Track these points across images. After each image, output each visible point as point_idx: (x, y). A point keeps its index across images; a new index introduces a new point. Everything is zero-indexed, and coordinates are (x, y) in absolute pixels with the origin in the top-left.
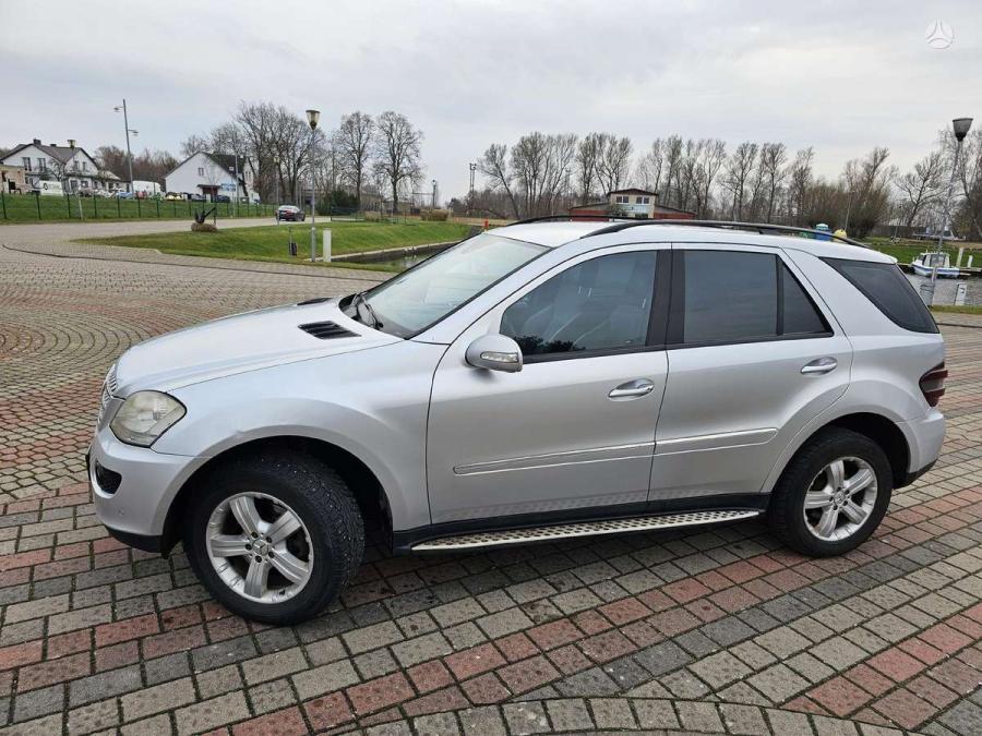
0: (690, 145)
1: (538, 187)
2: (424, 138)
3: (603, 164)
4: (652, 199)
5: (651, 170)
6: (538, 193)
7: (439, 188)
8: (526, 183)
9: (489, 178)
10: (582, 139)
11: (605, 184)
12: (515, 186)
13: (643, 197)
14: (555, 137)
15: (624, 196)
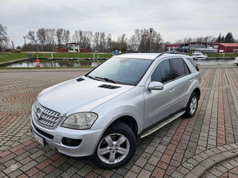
0: (84, 32)
1: (46, 43)
2: (7, 29)
3: (63, 36)
4: (78, 45)
5: (76, 38)
6: (46, 44)
7: (14, 43)
8: (42, 42)
9: (30, 40)
10: (56, 30)
11: (65, 42)
12: (39, 42)
13: (76, 45)
14: (49, 29)
15: (71, 45)
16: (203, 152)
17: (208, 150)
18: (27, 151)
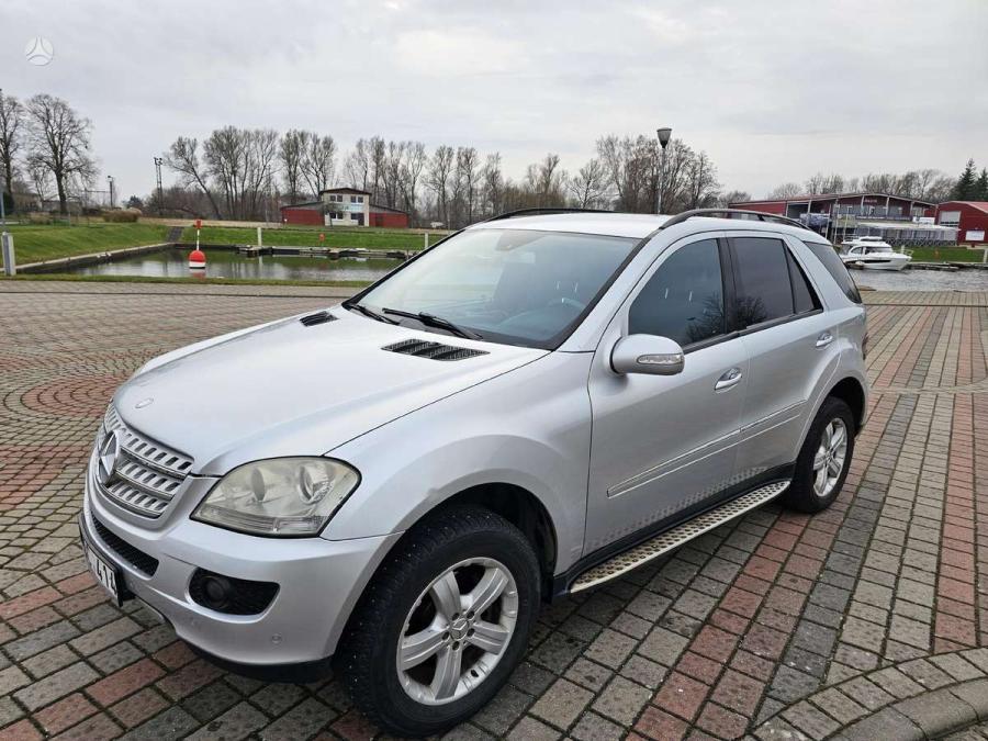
0: (392, 146)
1: (239, 185)
2: (92, 127)
3: (308, 162)
4: (366, 198)
5: (357, 169)
6: (240, 191)
7: (116, 184)
8: (225, 181)
9: (179, 174)
10: (282, 136)
11: (313, 183)
12: (211, 183)
13: (357, 196)
14: (252, 131)
15: (336, 195)
16: (865, 674)
17: (888, 667)
18: (66, 618)
